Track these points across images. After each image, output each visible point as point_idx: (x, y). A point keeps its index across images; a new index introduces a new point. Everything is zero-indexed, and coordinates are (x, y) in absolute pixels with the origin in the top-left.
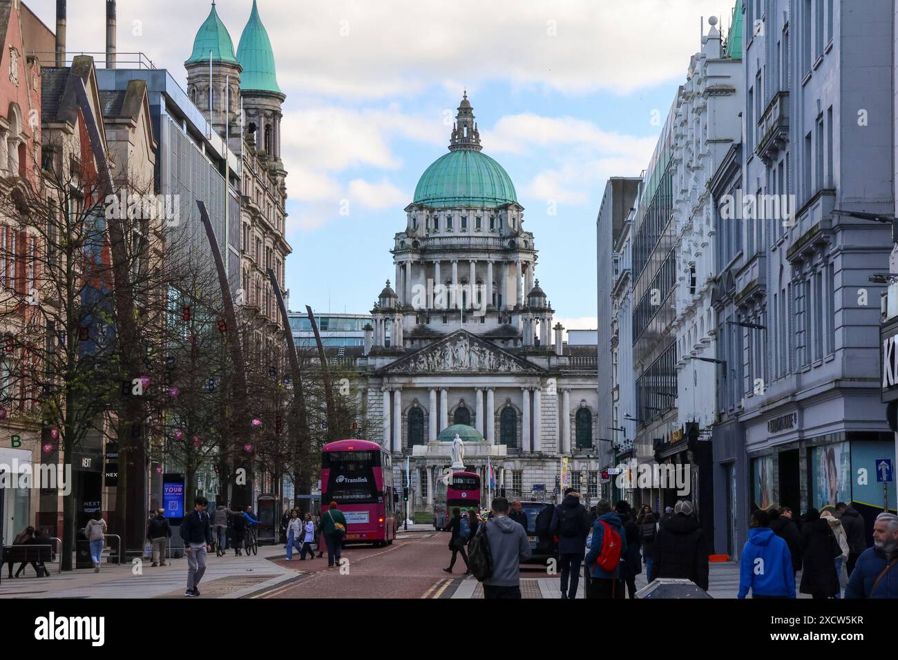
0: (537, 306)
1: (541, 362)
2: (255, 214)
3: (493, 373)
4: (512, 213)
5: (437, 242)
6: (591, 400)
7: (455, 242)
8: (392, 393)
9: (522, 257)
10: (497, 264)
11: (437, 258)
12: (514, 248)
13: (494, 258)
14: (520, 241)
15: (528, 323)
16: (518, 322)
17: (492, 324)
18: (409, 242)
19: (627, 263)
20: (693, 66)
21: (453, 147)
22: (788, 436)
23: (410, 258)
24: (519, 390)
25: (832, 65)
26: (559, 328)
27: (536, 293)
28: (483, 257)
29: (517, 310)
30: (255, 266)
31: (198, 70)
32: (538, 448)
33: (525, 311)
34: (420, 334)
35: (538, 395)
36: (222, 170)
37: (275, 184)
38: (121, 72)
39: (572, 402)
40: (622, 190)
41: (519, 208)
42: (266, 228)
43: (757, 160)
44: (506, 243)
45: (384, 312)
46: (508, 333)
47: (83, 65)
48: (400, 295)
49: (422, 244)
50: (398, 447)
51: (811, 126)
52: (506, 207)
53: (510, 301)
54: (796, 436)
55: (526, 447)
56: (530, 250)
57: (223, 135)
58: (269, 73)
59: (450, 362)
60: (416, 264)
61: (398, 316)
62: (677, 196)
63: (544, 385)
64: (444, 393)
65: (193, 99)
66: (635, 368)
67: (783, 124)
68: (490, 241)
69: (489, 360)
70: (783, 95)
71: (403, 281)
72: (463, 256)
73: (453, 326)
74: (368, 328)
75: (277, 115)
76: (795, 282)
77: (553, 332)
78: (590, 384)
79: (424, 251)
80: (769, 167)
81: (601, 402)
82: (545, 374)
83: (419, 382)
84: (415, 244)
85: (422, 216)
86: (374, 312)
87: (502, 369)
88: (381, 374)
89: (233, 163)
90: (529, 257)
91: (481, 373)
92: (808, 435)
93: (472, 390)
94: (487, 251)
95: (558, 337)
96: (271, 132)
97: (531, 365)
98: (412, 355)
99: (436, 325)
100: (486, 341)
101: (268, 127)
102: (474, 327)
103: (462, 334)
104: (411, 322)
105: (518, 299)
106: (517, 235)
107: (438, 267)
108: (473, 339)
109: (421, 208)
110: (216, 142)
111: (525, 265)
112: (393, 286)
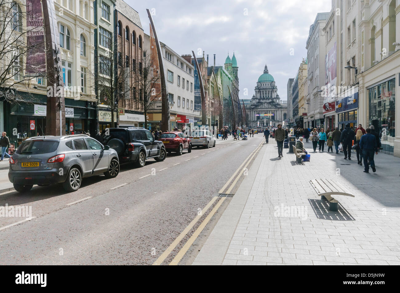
0: (277, 97)
1: (278, 106)
2: (234, 86)
3: (271, 108)
4: (273, 83)
5: (262, 88)
6: (286, 112)
7: (264, 88)
8: (255, 112)
9: (275, 90)
10: (271, 91)
11: (261, 90)
12: (274, 88)
13: (271, 90)
14: (275, 87)
15: (276, 100)
16: (275, 100)
17: (270, 101)
18: (257, 88)
19: (291, 92)
20: (301, 65)
21: (264, 73)
22: (313, 119)
23: (258, 90)
24: (275, 111)
25: (318, 69)
26: (281, 101)
27: (277, 96)
28: (269, 90)
29: (274, 98)
30: (234, 94)
31: (226, 65)
32: (278, 119)
33: (276, 98)
34: (259, 102)
35: (278, 112)
36: (230, 80)
37: (237, 81)
38: (216, 67)
39: (283, 112)
40: (291, 80)
41: (275, 82)
42: (236, 88)
43: (309, 81)
44: (273, 88)
45: (253, 99)
46: (273, 102)
47: (212, 67)
48: (256, 96)
49: (259, 88)
50: (256, 120)
51: (316, 77)
52: (273, 82)
53: (273, 97)
54: (314, 119)
55: (276, 120)
56: (277, 89)
57: (230, 74)
58: (236, 64)
59: (264, 107)
60: (258, 91)
61: (256, 100)
62: (299, 83)
63: (279, 110)
64: (263, 111)
65: (225, 69)
66: (293, 108)
67: (312, 77)
68: (270, 87)
69: (270, 106)
70: (312, 72)
71: (256, 94)
72: (266, 90)
73: (264, 101)
74: (251, 102)
75: (237, 70)
76: (314, 98)
77: (280, 102)
78: (286, 110)
79: (260, 89)
80: (311, 82)
81: (288, 112)
82: (279, 108)
83: (259, 110)
84: (258, 88)
85: (259, 84)
86: (252, 99)
87: (272, 107)
88: (253, 109)
89: (231, 79)
90: (276, 90)
91: (269, 108)
92: (315, 119)
93: (268, 111)
94: (269, 89)
95: (281, 103)
96: (236, 73)
97: (277, 107)
98: (258, 106)
99: (261, 101)
100: (270, 103)
101: (236, 72)
102: (268, 101)
103: (266, 102)
104: (257, 101)
105: (275, 96)
106: (274, 86)
107: (262, 92)
108: (267, 103)
109: (259, 83)
110: (229, 76)
111: (276, 91)
112: (255, 95)
